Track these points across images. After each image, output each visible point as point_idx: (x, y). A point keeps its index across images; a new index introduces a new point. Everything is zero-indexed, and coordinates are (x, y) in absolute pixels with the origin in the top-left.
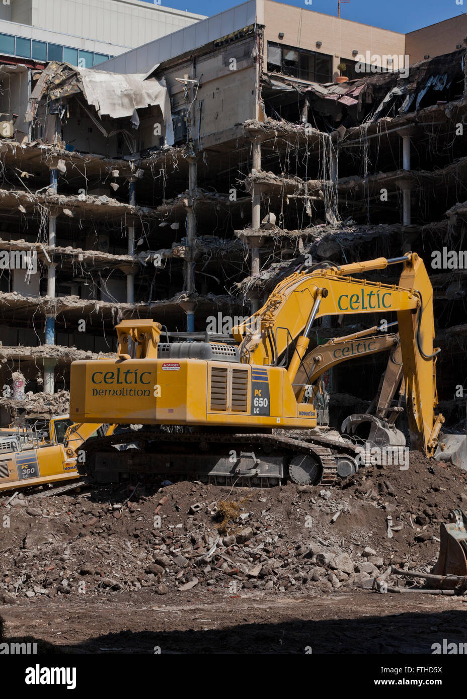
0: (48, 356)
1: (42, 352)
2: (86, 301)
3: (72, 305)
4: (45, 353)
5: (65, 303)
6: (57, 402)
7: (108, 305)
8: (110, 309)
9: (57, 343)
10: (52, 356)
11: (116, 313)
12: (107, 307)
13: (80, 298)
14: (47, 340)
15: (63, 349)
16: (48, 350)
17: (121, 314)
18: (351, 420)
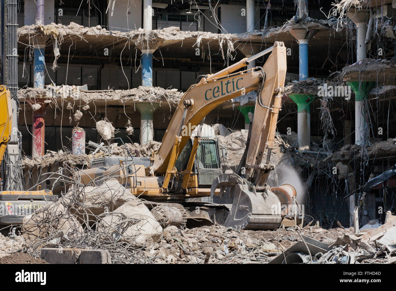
0: (141, 100)
1: (133, 95)
2: (187, 32)
3: (170, 39)
4: (137, 97)
5: (160, 36)
6: (145, 155)
7: (215, 36)
8: (217, 41)
9: (155, 84)
10: (146, 100)
11: (225, 46)
12: (215, 38)
13: (181, 30)
14: (143, 81)
15: (161, 91)
16: (141, 93)
17: (232, 47)
18: (219, 182)
